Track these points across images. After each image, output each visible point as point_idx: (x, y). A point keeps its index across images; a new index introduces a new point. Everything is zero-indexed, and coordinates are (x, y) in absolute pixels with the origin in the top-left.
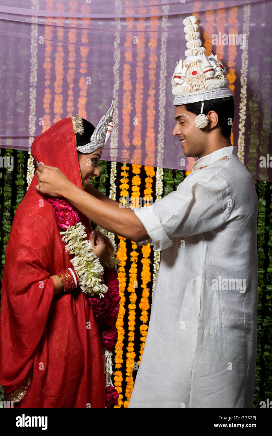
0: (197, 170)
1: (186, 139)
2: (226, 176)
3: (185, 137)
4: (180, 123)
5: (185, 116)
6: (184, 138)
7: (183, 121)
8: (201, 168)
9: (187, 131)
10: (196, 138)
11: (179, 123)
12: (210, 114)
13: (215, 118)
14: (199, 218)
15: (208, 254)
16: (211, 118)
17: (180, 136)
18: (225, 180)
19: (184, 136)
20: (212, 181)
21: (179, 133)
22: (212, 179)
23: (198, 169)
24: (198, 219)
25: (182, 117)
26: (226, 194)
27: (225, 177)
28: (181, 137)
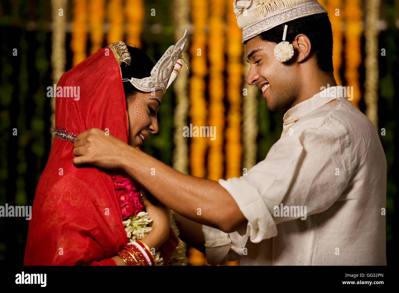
0: (290, 125)
1: (267, 83)
2: (342, 119)
3: (267, 80)
4: (256, 62)
5: (261, 50)
6: (266, 82)
7: (259, 58)
8: (296, 121)
9: (268, 71)
10: (282, 77)
11: (254, 62)
12: (298, 40)
13: (306, 44)
14: (311, 183)
15: (316, 247)
16: (300, 45)
17: (259, 81)
18: (343, 124)
19: (265, 79)
20: (324, 126)
21: (256, 77)
22: (324, 123)
23: (291, 123)
24: (310, 186)
25: (257, 51)
26: (345, 145)
27: (342, 121)
28: (261, 81)
